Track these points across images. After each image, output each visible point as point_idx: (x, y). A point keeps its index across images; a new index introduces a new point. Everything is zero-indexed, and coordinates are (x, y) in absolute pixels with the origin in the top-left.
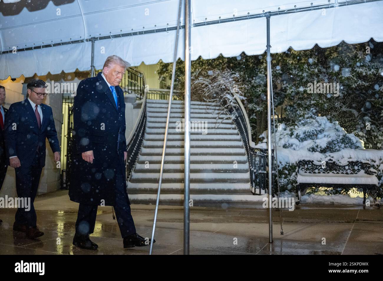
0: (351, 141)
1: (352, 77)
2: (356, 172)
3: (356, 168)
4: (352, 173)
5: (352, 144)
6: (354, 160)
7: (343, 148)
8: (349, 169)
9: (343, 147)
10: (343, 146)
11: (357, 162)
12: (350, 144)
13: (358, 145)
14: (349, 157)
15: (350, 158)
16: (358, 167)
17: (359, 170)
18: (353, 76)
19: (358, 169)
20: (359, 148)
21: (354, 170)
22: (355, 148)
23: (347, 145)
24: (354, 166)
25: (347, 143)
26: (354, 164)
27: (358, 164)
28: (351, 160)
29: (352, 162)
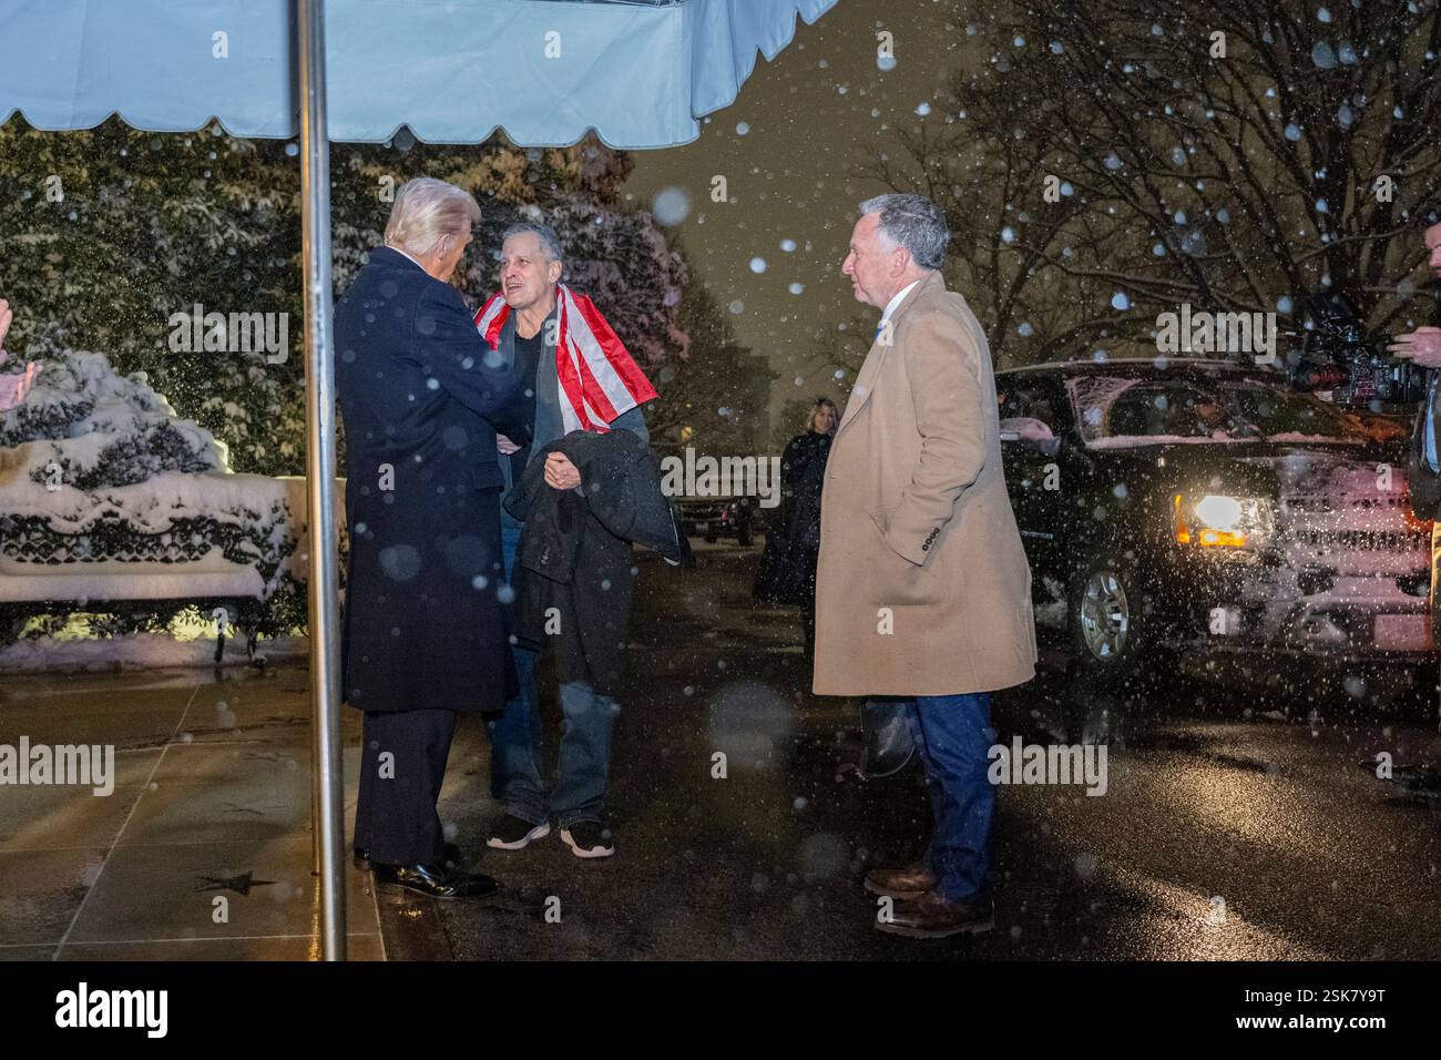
0: (185, 446)
1: (207, 212)
2: (196, 554)
3: (197, 540)
4: (181, 560)
5: (188, 456)
6: (191, 513)
7: (157, 472)
8: (173, 545)
9: (157, 467)
10: (157, 461)
11: (202, 518)
12: (180, 457)
13: (207, 457)
14: (177, 503)
15: (179, 506)
16: (204, 537)
17: (205, 549)
18: (209, 208)
19: (204, 545)
20: (210, 471)
21: (189, 548)
22: (198, 470)
23: (172, 460)
24: (189, 534)
25: (170, 455)
26: (189, 527)
27: (204, 527)
28: (179, 514)
29: (185, 521)
